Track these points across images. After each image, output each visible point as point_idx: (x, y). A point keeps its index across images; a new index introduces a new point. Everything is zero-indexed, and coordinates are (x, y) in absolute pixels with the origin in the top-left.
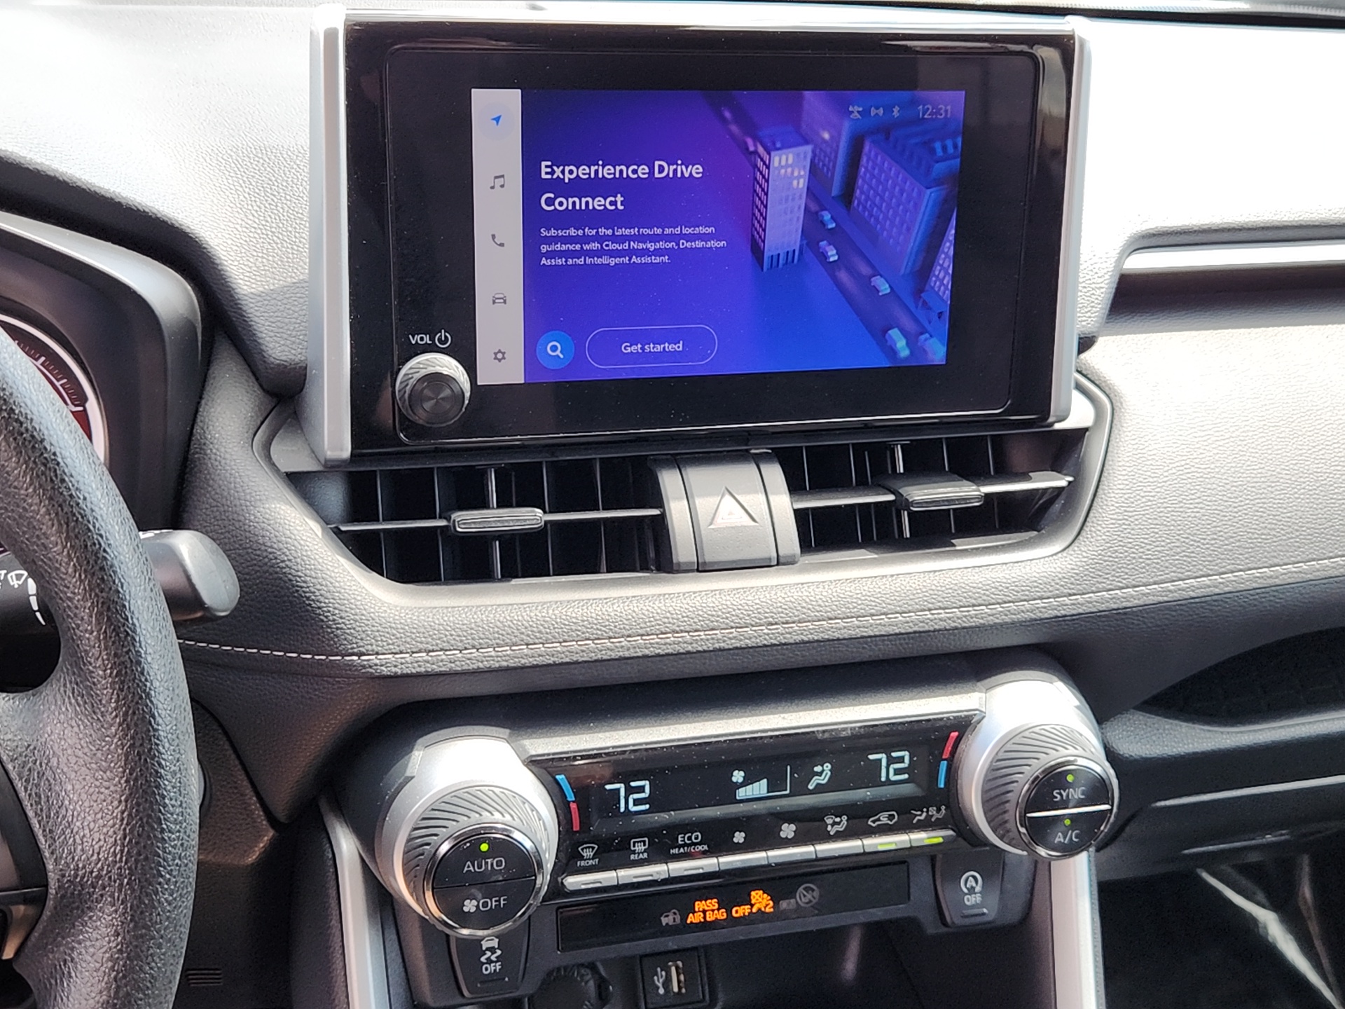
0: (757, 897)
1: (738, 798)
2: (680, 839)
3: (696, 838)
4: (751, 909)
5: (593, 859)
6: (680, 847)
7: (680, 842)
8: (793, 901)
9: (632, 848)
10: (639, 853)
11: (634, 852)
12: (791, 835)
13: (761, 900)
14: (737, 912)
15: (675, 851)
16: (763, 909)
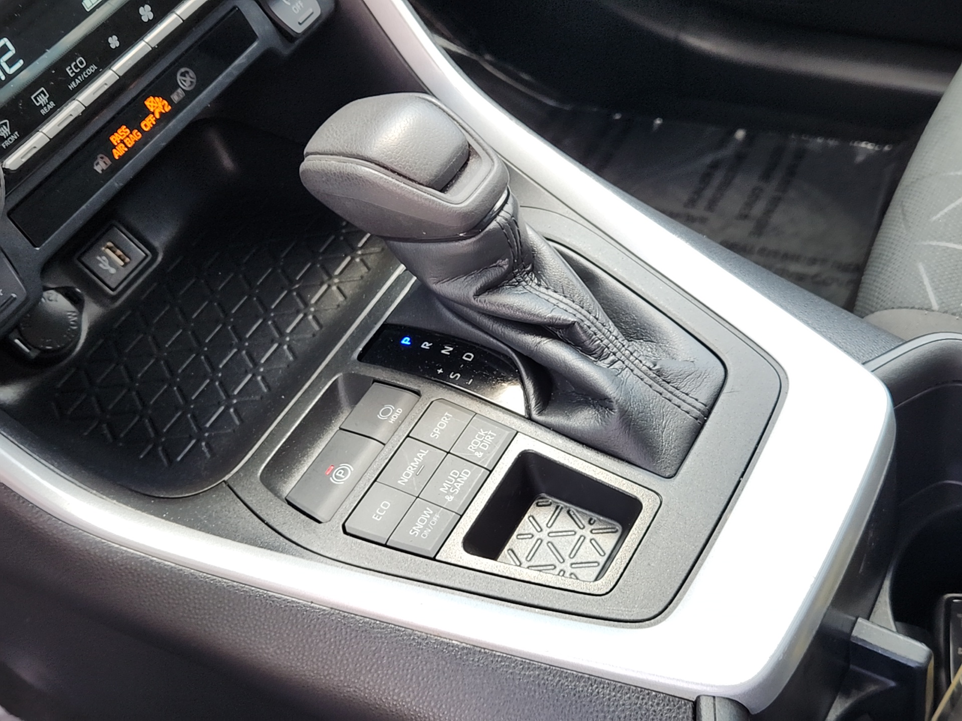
0: (152, 104)
1: (88, 10)
2: (69, 72)
3: (81, 63)
4: (154, 116)
5: (12, 134)
6: (73, 79)
7: (72, 75)
8: (179, 90)
9: (38, 104)
10: (46, 106)
11: (41, 107)
12: (151, 16)
13: (156, 105)
14: (146, 125)
15: (73, 85)
16: (163, 111)
